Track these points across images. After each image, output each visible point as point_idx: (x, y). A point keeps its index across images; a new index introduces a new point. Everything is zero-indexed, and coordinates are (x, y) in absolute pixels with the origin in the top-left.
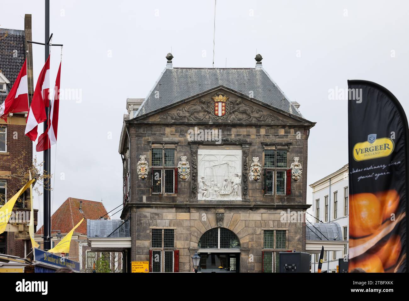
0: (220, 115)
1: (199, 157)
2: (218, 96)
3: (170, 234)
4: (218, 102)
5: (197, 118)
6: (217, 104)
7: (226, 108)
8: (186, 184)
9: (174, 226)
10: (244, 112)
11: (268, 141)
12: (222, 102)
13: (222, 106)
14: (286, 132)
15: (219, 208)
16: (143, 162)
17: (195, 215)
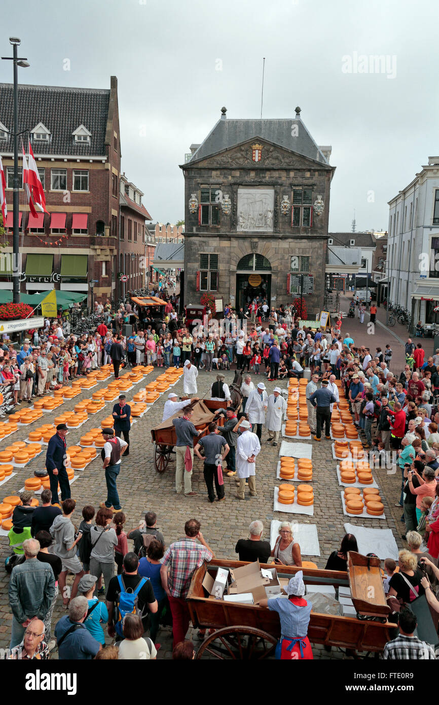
0: (257, 160)
1: (238, 195)
2: (255, 144)
3: (215, 258)
4: (255, 150)
5: (237, 163)
6: (254, 151)
7: (261, 155)
8: (228, 218)
9: (218, 251)
10: (277, 158)
11: (296, 182)
12: (259, 150)
13: (259, 153)
14: (311, 175)
15: (254, 238)
16: (193, 199)
17: (235, 243)
